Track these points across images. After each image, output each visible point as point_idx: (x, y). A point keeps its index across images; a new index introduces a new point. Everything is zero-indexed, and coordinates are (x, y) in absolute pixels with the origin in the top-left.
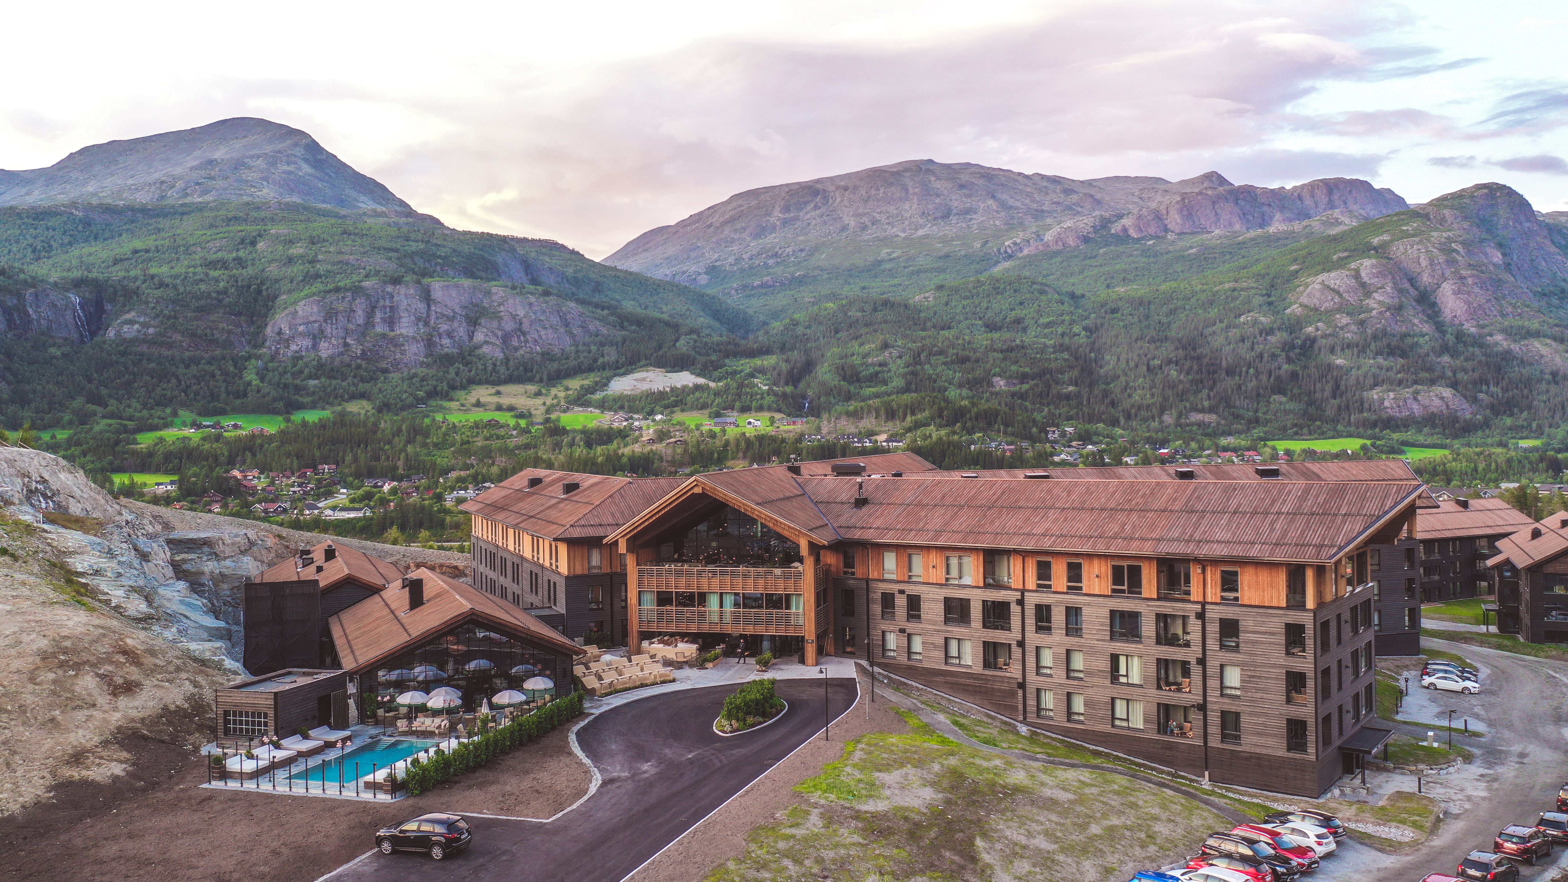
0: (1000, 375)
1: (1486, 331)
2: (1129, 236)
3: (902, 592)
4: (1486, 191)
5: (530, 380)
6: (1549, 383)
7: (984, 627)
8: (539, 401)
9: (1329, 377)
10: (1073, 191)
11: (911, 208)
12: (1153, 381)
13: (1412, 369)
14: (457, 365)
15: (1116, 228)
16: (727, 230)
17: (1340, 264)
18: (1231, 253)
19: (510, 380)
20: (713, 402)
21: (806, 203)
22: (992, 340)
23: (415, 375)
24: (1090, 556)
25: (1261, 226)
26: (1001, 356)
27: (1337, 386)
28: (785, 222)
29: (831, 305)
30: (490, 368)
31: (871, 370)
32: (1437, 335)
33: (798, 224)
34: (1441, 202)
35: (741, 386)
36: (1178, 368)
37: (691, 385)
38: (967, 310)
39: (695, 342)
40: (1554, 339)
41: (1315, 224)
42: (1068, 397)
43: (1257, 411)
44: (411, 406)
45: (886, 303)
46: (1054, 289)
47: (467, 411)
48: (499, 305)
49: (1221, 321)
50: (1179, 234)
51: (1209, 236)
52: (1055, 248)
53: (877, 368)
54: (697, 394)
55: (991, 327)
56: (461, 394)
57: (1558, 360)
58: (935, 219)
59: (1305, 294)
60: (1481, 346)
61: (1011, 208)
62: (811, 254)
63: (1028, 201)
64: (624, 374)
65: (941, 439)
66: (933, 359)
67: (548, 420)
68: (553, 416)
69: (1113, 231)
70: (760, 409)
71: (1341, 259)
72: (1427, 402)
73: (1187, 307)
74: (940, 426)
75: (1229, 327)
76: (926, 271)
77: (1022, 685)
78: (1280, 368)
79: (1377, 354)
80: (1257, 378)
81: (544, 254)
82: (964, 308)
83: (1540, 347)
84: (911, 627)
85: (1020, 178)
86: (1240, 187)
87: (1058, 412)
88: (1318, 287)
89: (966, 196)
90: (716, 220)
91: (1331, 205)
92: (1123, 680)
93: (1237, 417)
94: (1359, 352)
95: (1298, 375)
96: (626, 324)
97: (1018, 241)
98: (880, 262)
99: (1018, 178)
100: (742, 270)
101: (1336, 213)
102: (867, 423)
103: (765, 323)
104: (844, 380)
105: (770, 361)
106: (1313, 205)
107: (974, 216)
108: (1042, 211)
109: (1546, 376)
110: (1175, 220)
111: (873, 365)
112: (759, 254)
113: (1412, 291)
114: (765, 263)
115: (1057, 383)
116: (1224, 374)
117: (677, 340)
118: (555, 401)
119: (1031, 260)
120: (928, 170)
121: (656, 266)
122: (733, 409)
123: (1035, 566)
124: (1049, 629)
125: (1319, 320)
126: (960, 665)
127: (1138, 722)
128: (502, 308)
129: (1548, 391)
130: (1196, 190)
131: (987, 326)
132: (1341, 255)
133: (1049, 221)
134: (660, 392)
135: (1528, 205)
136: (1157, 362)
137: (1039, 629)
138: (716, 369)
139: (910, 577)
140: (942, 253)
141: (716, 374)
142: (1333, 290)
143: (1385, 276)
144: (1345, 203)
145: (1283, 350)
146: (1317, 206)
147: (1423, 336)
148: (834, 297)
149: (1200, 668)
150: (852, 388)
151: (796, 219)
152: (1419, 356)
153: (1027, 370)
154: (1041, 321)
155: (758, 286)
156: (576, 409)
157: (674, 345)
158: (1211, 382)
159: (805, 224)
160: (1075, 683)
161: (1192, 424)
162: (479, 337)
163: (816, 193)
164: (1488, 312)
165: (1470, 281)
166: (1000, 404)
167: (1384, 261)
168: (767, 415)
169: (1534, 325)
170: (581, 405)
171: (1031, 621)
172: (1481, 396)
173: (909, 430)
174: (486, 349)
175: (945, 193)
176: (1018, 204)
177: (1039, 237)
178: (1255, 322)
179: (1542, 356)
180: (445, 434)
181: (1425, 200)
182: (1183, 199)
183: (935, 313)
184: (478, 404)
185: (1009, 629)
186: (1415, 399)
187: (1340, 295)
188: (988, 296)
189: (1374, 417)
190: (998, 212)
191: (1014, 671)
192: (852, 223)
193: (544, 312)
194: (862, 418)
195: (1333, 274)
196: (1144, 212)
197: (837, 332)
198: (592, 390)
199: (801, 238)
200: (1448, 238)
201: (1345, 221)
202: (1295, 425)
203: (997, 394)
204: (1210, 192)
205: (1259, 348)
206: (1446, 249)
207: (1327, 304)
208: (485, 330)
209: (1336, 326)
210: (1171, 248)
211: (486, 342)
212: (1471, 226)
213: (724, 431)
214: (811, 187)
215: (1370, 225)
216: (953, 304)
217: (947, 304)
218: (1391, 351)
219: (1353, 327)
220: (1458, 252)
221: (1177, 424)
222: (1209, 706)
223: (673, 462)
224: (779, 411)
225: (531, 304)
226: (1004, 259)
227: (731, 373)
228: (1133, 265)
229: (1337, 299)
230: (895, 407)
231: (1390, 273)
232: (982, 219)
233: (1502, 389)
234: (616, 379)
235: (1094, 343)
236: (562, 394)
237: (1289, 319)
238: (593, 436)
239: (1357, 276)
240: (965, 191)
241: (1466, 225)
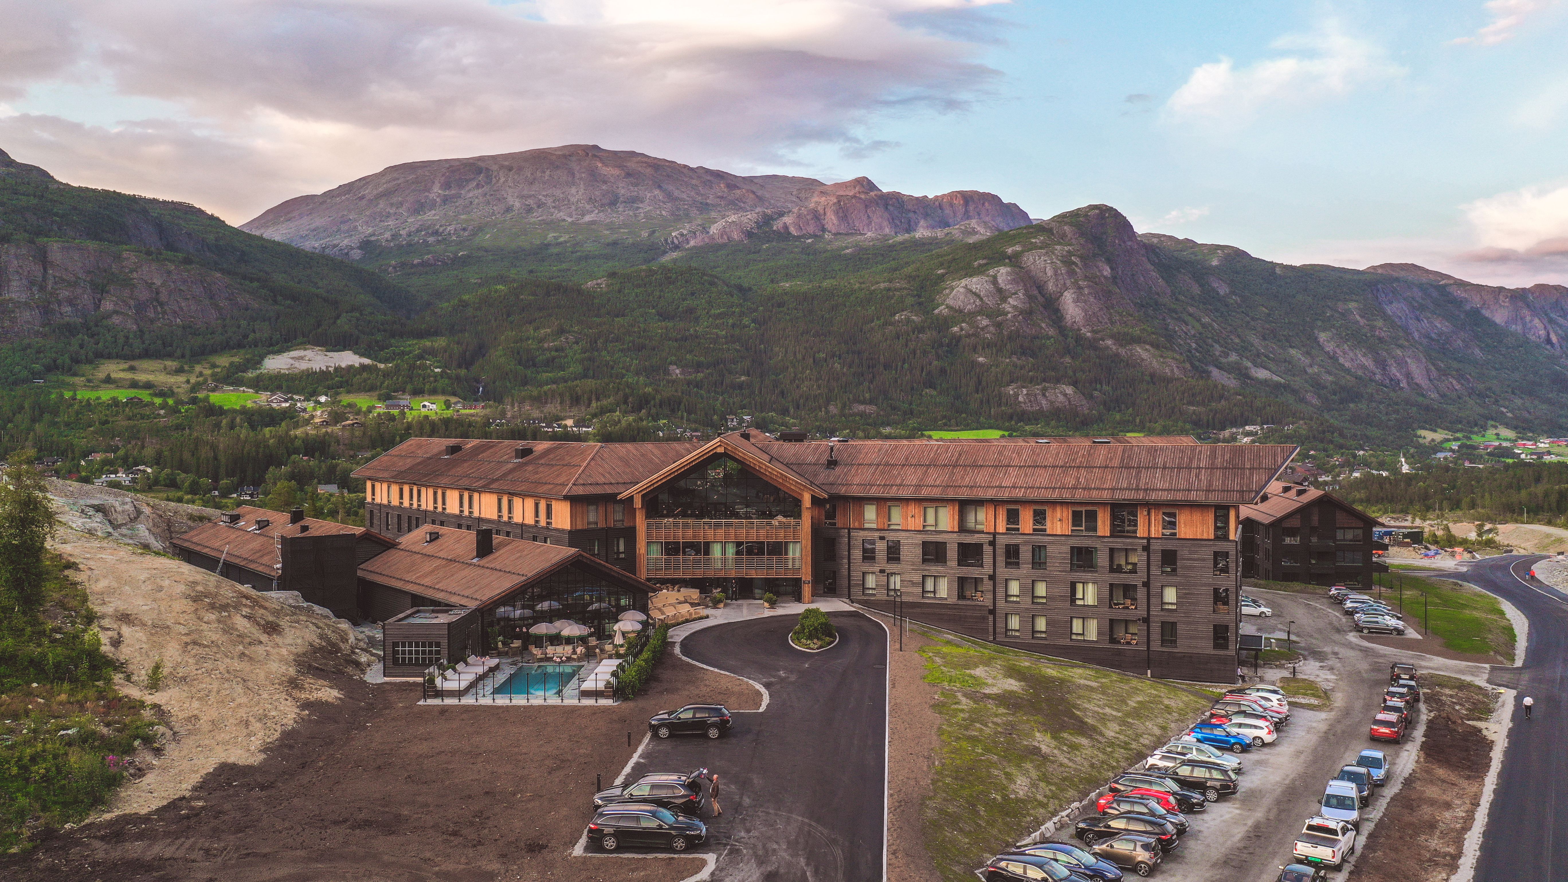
0: (675, 364)
1: (1098, 336)
2: (789, 233)
3: (882, 538)
4: (1097, 211)
5: (170, 356)
6: (1148, 383)
7: (959, 565)
8: (181, 379)
9: (973, 373)
10: (736, 187)
11: (577, 193)
12: (819, 373)
13: (1041, 369)
14: (80, 336)
15: (777, 225)
16: (382, 204)
17: (979, 271)
18: (883, 255)
19: (146, 355)
20: (382, 383)
21: (468, 181)
22: (666, 328)
23: (29, 346)
24: (1053, 503)
25: (908, 230)
26: (675, 344)
27: (980, 382)
28: (445, 200)
29: (500, 287)
30: (121, 341)
31: (548, 355)
32: (1060, 338)
33: (460, 202)
34: (1062, 218)
35: (412, 367)
36: (841, 361)
37: (357, 365)
38: (640, 298)
39: (358, 319)
40: (1152, 345)
41: (955, 231)
42: (741, 386)
43: (911, 404)
44: (25, 381)
45: (558, 288)
46: (724, 282)
47: (95, 388)
48: (131, 272)
49: (878, 319)
50: (835, 234)
51: (862, 238)
52: (720, 241)
53: (553, 353)
54: (365, 375)
55: (664, 316)
56: (86, 368)
57: (1155, 364)
58: (603, 205)
59: (951, 296)
60: (1096, 349)
61: (676, 199)
62: (474, 234)
63: (693, 193)
64: (279, 352)
65: (630, 425)
66: (610, 346)
67: (194, 401)
68: (201, 395)
69: (775, 228)
70: (434, 392)
71: (980, 265)
72: (1053, 398)
73: (848, 304)
74: (625, 413)
75: (886, 324)
76: (594, 257)
77: (993, 612)
78: (930, 364)
79: (1012, 354)
80: (911, 373)
81: (179, 218)
82: (637, 296)
83: (1142, 352)
84: (891, 567)
85: (685, 171)
86: (889, 193)
87: (731, 401)
88: (962, 290)
89: (632, 184)
90: (369, 192)
91: (967, 216)
92: (1079, 602)
93: (894, 408)
94: (997, 352)
95: (946, 371)
96: (279, 298)
97: (685, 232)
98: (548, 245)
99: (683, 170)
100: (400, 247)
101: (973, 223)
102: (552, 408)
103: (429, 304)
104: (520, 364)
105: (441, 342)
106: (952, 214)
107: (641, 205)
108: (707, 204)
109: (1146, 378)
110: (831, 220)
111: (549, 349)
112: (418, 231)
113: (1040, 298)
114: (424, 241)
115: (730, 373)
116: (882, 368)
117: (338, 317)
118: (201, 379)
119: (698, 251)
120: (594, 156)
121: (302, 237)
122: (404, 391)
123: (1005, 513)
124: (1018, 564)
125: (963, 321)
126: (935, 598)
127: (1092, 635)
128: (135, 275)
129: (1148, 391)
130: (851, 194)
131: (660, 314)
132: (981, 262)
133: (713, 214)
134: (321, 371)
135: (1131, 226)
136: (822, 355)
137: (1008, 564)
138: (382, 350)
139: (889, 525)
140: (610, 240)
141: (382, 354)
142: (975, 294)
143: (1017, 283)
144: (979, 214)
145: (933, 348)
146: (955, 215)
147: (1049, 338)
148: (501, 279)
149: (1145, 589)
150: (529, 372)
151: (458, 196)
152: (1047, 357)
153: (702, 359)
154: (713, 312)
155: (418, 264)
156: (226, 388)
157: (335, 322)
158: (871, 376)
159: (467, 202)
160: (1039, 607)
161: (854, 415)
162: (108, 305)
163: (479, 171)
164: (1100, 319)
165: (1086, 291)
166: (676, 391)
167: (1017, 270)
168: (442, 398)
169: (1137, 331)
170: (231, 384)
171: (1001, 559)
172: (1096, 393)
173: (595, 415)
174: (116, 320)
175: (612, 180)
176: (684, 196)
177: (705, 230)
178: (908, 321)
179: (1143, 360)
180: (77, 413)
181: (1047, 217)
182: (839, 202)
183: (609, 300)
184: (108, 380)
185: (982, 566)
186: (1044, 395)
187: (981, 299)
188: (660, 285)
189: (1011, 411)
190: (664, 203)
191: (985, 600)
192: (517, 204)
193: (184, 281)
194: (546, 403)
195: (975, 280)
196: (804, 211)
197: (509, 315)
198: (243, 367)
199: (463, 217)
200: (1069, 252)
201: (980, 231)
202: (944, 417)
203: (674, 382)
204: (863, 196)
205: (912, 345)
206: (1067, 261)
207: (969, 307)
208: (114, 299)
209: (978, 327)
210: (829, 247)
211: (116, 312)
212: (1086, 241)
213: (403, 414)
214: (473, 164)
215: (1003, 237)
216: (626, 291)
217: (619, 291)
218: (1024, 352)
219: (992, 329)
220: (1077, 265)
221: (843, 415)
222: (1152, 619)
223: (351, 446)
224: (454, 394)
225: (169, 273)
226: (671, 249)
227: (399, 354)
228: (795, 262)
229: (978, 302)
230: (580, 392)
231: (1022, 280)
232: (648, 208)
233: (1112, 387)
234: (271, 356)
235: (763, 335)
236: (208, 372)
237: (937, 319)
238: (255, 418)
239: (994, 281)
240: (631, 179)
241: (1082, 241)
